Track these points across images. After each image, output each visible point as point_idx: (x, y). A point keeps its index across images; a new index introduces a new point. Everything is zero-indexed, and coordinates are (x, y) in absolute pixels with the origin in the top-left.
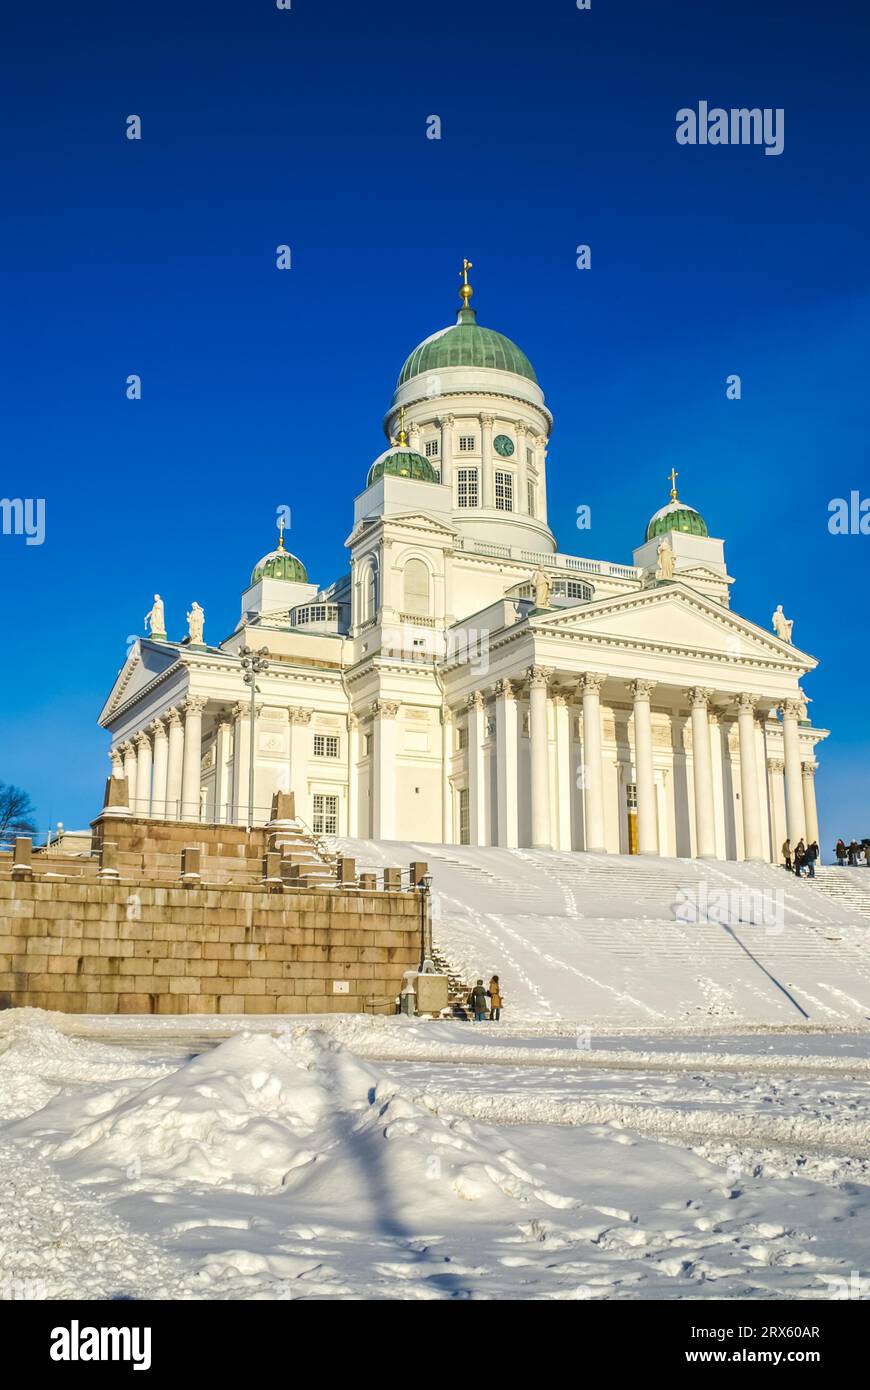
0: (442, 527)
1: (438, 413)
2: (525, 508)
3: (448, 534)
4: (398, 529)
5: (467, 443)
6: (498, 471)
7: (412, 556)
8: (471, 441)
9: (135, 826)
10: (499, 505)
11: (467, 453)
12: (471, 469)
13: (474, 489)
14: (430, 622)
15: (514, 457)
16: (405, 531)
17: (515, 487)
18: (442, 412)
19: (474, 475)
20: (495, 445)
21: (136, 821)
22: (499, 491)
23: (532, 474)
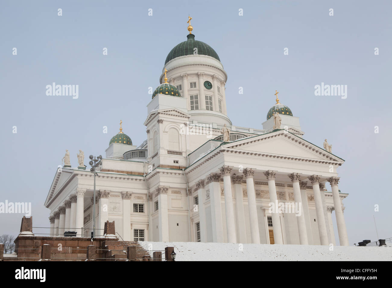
0: (183, 114)
1: (181, 73)
2: (218, 109)
3: (186, 117)
4: (165, 116)
5: (193, 85)
6: (206, 95)
7: (171, 127)
8: (195, 83)
9: (35, 241)
10: (207, 109)
11: (193, 88)
12: (195, 95)
13: (197, 102)
14: (180, 153)
15: (212, 89)
16: (168, 116)
17: (213, 101)
18: (183, 73)
19: (196, 97)
20: (204, 85)
21: (36, 238)
22: (207, 103)
23: (220, 97)
